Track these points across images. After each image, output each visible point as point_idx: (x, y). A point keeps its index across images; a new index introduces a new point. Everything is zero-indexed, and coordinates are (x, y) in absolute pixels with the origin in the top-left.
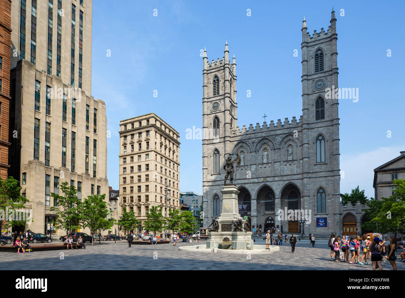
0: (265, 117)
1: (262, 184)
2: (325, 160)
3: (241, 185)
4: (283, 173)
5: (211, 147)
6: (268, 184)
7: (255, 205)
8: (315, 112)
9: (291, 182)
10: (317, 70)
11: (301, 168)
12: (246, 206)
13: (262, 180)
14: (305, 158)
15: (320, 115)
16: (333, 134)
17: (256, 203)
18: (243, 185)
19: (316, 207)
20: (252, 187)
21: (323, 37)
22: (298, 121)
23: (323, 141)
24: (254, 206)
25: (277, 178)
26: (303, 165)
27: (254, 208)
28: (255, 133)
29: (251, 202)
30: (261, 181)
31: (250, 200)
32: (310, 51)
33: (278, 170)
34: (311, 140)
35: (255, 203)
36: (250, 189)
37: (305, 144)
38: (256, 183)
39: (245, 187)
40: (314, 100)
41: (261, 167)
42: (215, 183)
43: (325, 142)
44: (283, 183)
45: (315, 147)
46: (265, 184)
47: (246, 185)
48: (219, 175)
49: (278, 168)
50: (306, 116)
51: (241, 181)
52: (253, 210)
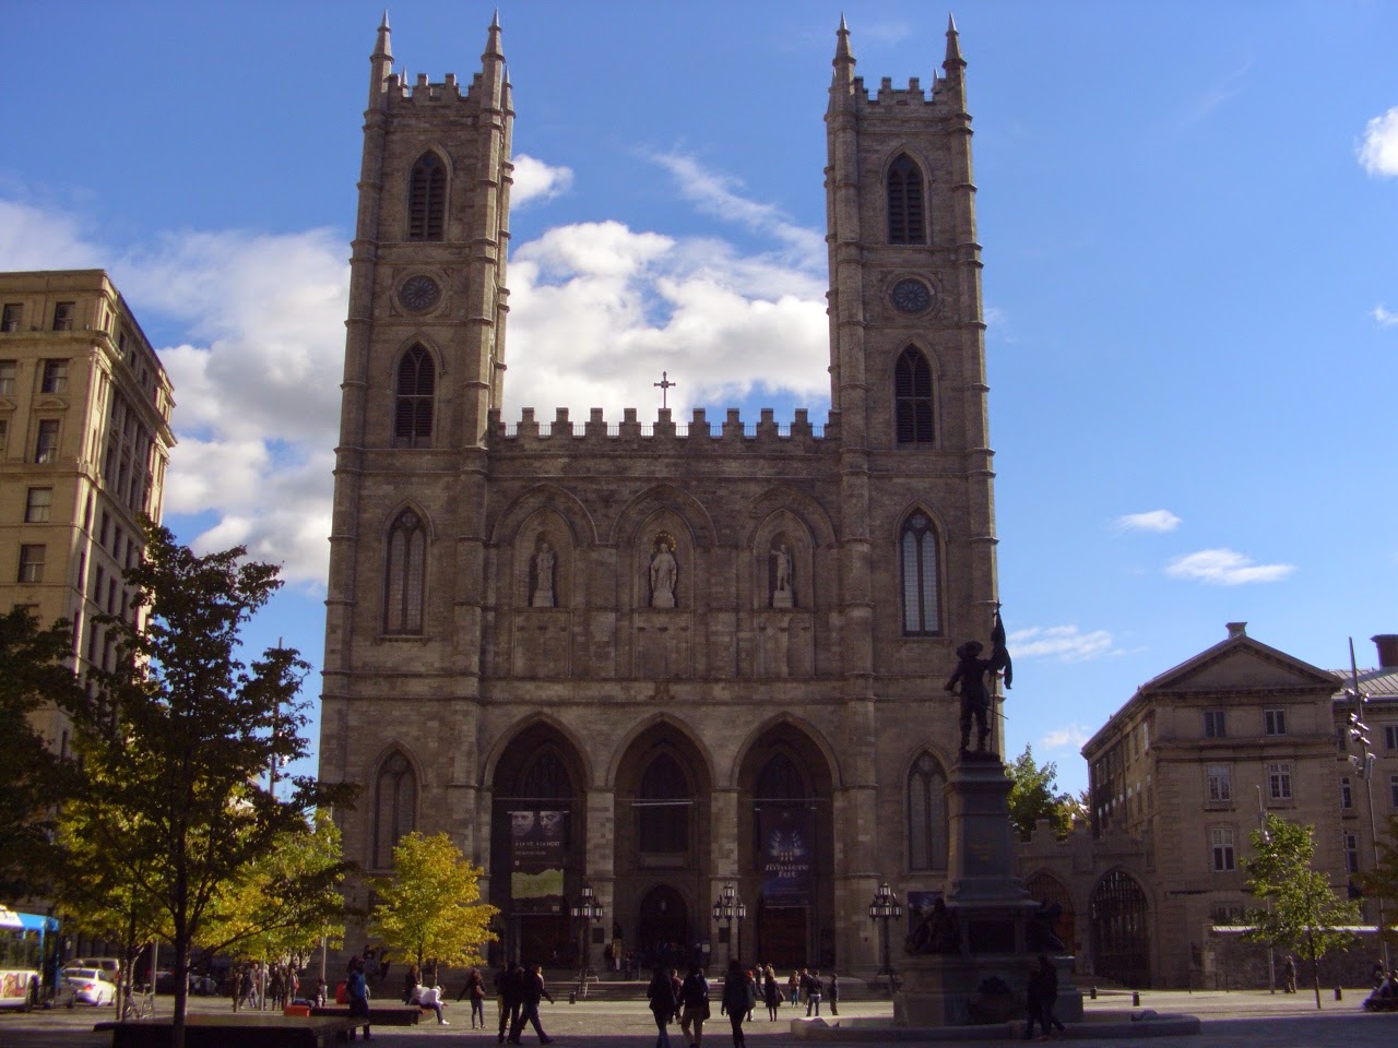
0: (665, 385)
1: (648, 713)
2: (941, 626)
3: (538, 709)
4: (752, 665)
5: (381, 493)
6: (677, 712)
7: (608, 820)
8: (893, 404)
9: (792, 715)
10: (896, 236)
11: (835, 649)
12: (557, 816)
13: (645, 690)
14: (858, 605)
15: (914, 424)
16: (969, 514)
17: (612, 809)
18: (547, 710)
19: (906, 843)
20: (593, 727)
21: (917, 111)
22: (818, 432)
23: (928, 538)
24: (603, 825)
25: (723, 688)
26: (842, 638)
27: (603, 836)
28: (620, 456)
29: (589, 804)
30: (641, 698)
31: (584, 794)
32: (869, 151)
33: (727, 648)
34: (881, 526)
35: (607, 809)
36: (585, 732)
37: (855, 540)
38: (617, 704)
39: (560, 723)
40: (888, 352)
41: (642, 625)
42: (393, 688)
43: (937, 544)
44: (750, 718)
45: (898, 564)
46: (662, 714)
47: (563, 710)
48: (419, 644)
49: (727, 639)
50: (858, 417)
51: (537, 688)
52: (597, 846)
